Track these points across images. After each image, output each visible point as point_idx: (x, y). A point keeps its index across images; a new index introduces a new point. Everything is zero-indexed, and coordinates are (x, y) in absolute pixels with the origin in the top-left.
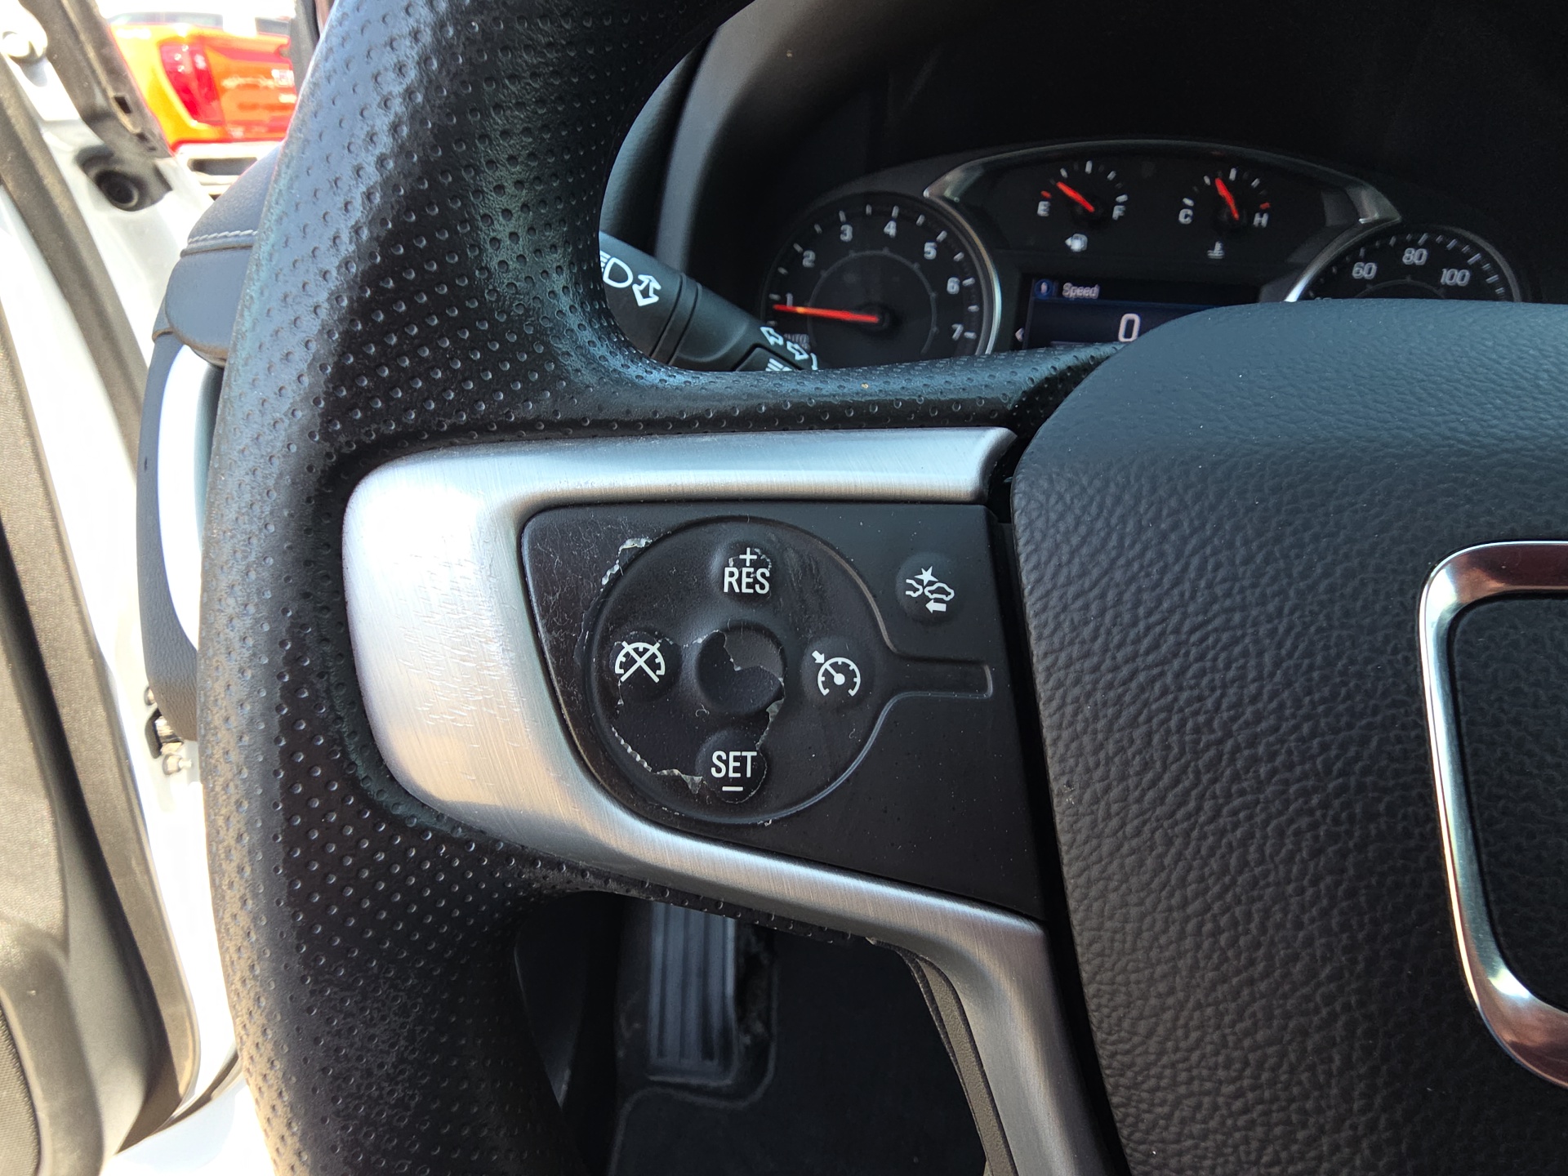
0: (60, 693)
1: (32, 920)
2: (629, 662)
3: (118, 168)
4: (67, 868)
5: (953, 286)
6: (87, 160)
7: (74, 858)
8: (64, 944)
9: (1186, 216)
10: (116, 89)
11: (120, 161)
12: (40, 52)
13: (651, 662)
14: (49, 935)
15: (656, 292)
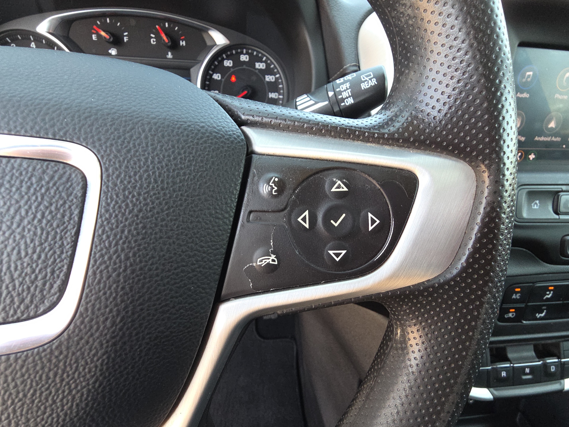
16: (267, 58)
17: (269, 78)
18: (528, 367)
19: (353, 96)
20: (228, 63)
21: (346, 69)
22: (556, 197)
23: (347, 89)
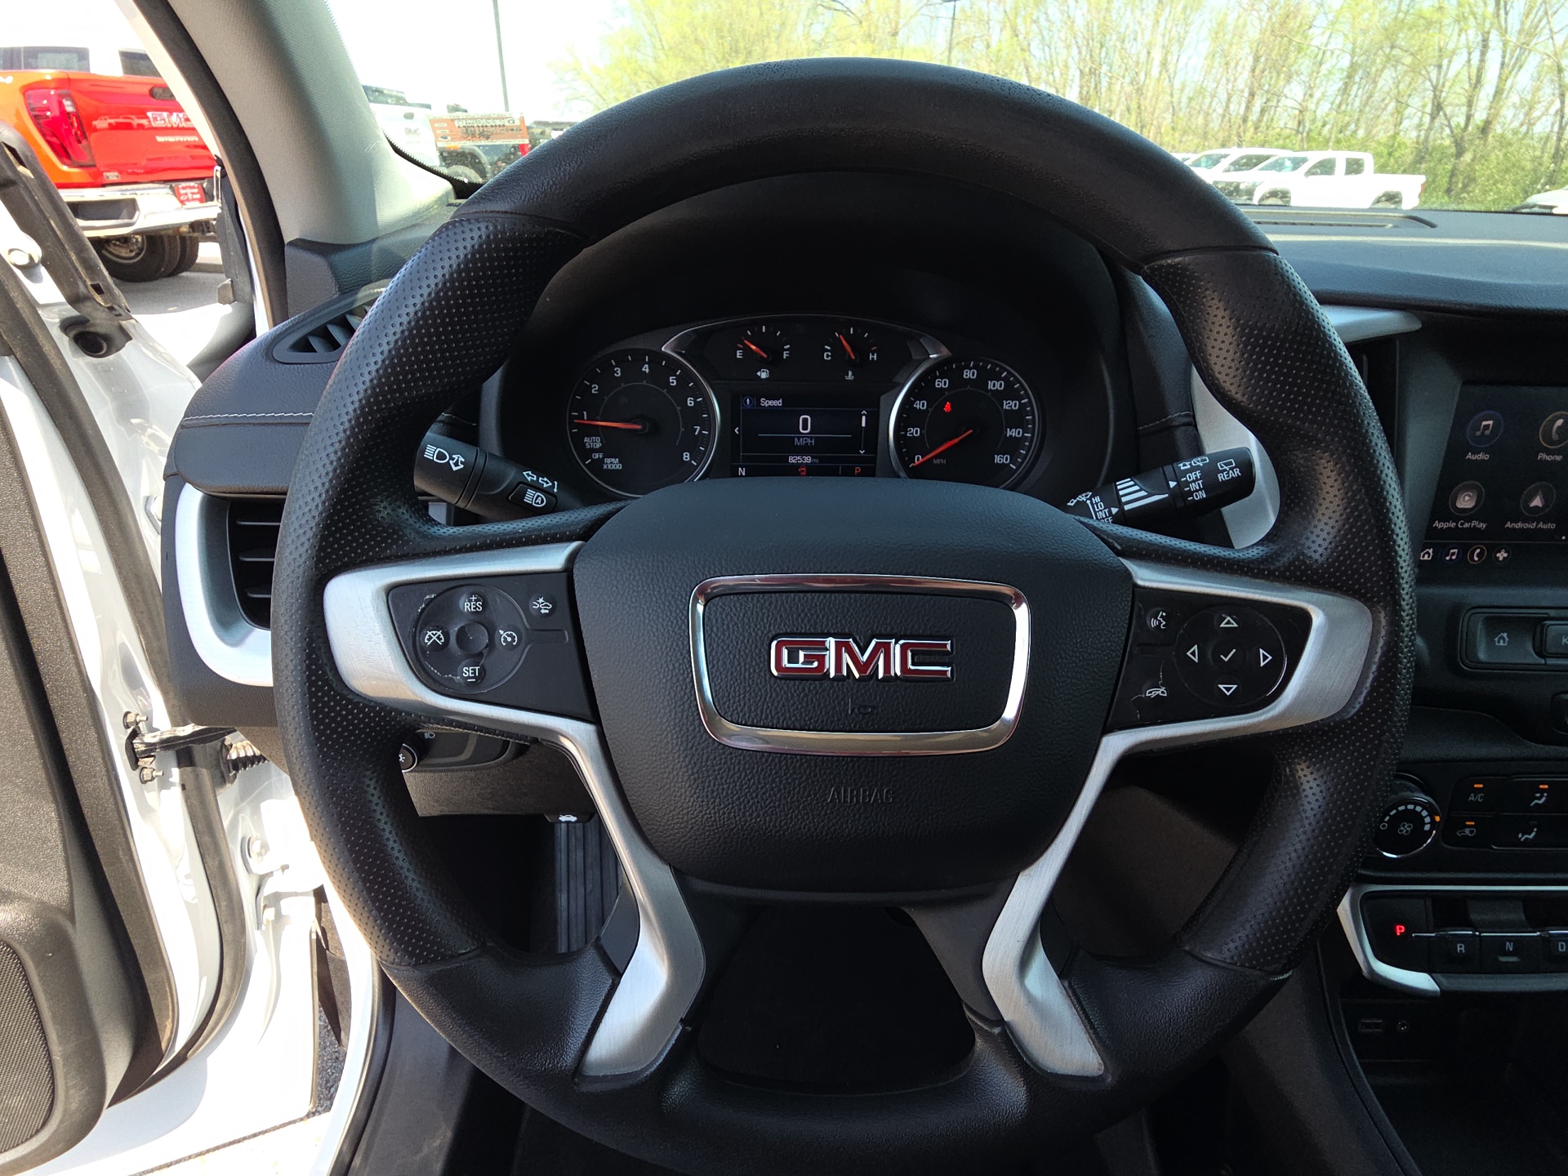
0: (61, 722)
1: (45, 899)
2: (430, 638)
3: (92, 329)
4: (70, 857)
5: (690, 402)
6: (67, 326)
7: (75, 851)
8: (71, 916)
9: (828, 356)
10: (92, 279)
11: (93, 325)
12: (36, 260)
13: (439, 638)
14: (59, 910)
15: (462, 463)
16: (1009, 372)
17: (1010, 405)
18: (1510, 939)
19: (1205, 488)
20: (941, 384)
21: (1172, 420)
22: (1538, 630)
23: (1197, 480)
